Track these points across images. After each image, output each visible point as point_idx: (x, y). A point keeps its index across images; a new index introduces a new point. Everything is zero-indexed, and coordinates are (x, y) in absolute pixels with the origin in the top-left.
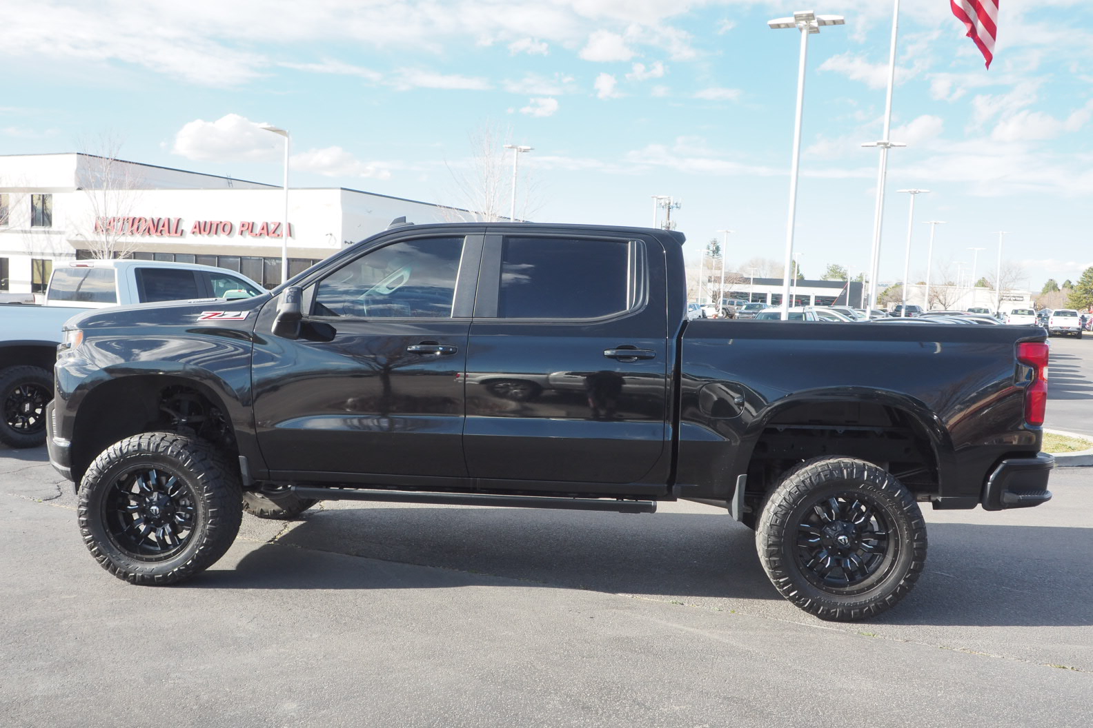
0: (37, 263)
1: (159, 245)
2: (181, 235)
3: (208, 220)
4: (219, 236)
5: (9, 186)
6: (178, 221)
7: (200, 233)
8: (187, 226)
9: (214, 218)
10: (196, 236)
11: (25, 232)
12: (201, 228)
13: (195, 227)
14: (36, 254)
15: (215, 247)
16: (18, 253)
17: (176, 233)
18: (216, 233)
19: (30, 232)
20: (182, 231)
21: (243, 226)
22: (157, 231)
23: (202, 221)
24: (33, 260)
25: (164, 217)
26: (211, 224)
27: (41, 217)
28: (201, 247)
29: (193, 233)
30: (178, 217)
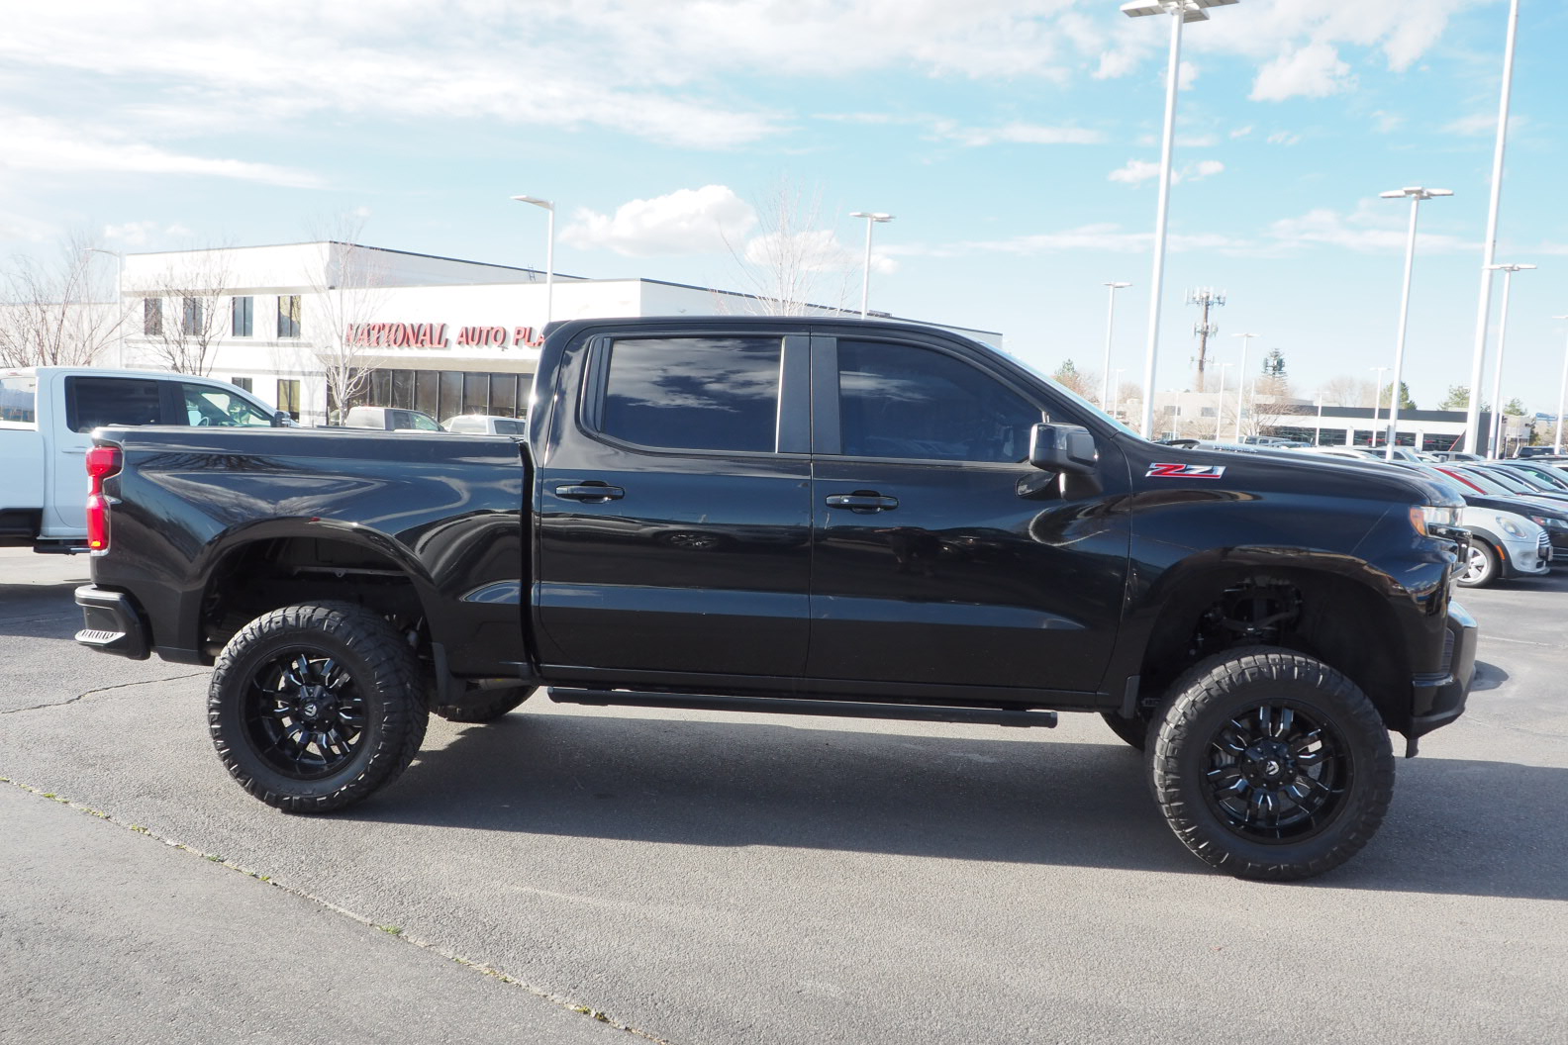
0: (284, 385)
1: (421, 360)
2: (445, 346)
3: (477, 325)
4: (490, 347)
5: (254, 286)
6: (443, 327)
7: (468, 343)
8: (452, 334)
9: (485, 323)
10: (463, 347)
11: (271, 344)
12: (470, 336)
13: (462, 336)
14: (283, 373)
15: (485, 362)
16: (264, 372)
17: (439, 343)
18: (486, 344)
19: (277, 345)
20: (447, 340)
21: (519, 333)
22: (417, 342)
23: (470, 327)
24: (279, 381)
25: (426, 322)
26: (481, 331)
27: (287, 327)
28: (469, 362)
29: (460, 343)
30: (442, 322)
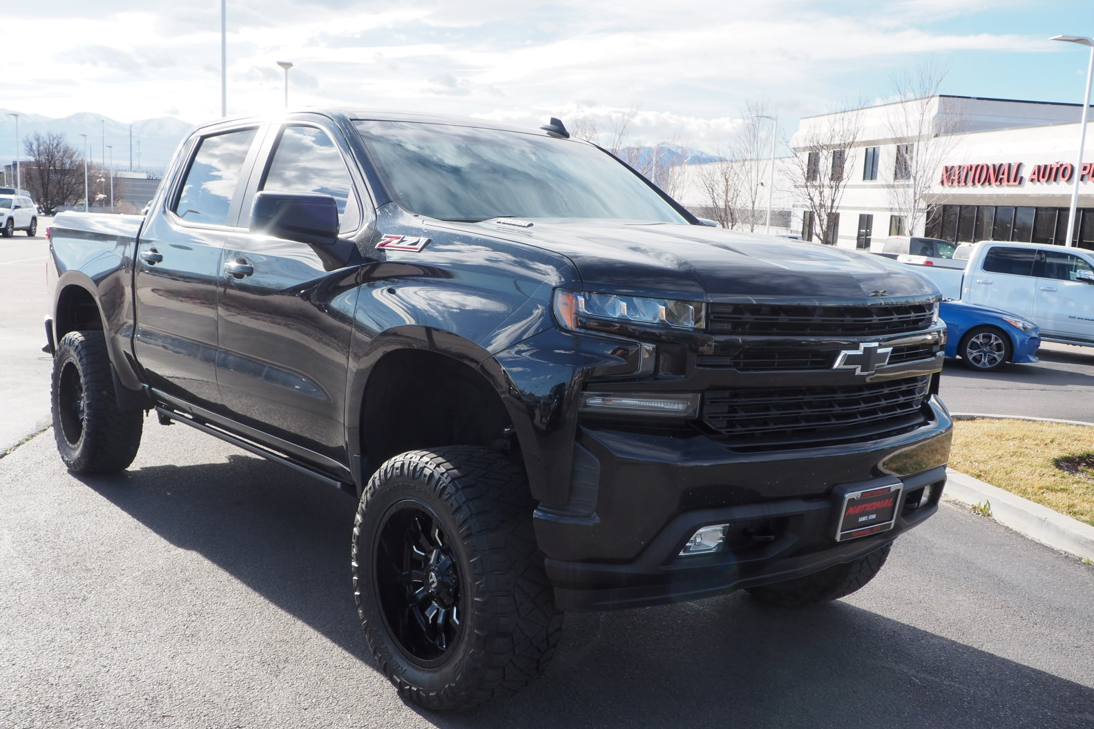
0: (896, 220)
1: (999, 197)
2: (1020, 183)
3: (1048, 163)
5: (881, 138)
6: (1019, 166)
7: (1039, 180)
8: (1026, 173)
9: (1052, 161)
10: (1035, 184)
11: (888, 186)
12: (1046, 173)
13: (1034, 174)
14: (896, 210)
15: (1053, 197)
16: (881, 209)
17: (1015, 181)
18: (1055, 180)
19: (893, 186)
20: (1022, 178)
21: (1085, 168)
22: (996, 181)
23: (1042, 164)
24: (892, 217)
25: (1005, 162)
26: (1051, 169)
27: (902, 168)
28: (1040, 198)
29: (1032, 180)
30: (1019, 162)
